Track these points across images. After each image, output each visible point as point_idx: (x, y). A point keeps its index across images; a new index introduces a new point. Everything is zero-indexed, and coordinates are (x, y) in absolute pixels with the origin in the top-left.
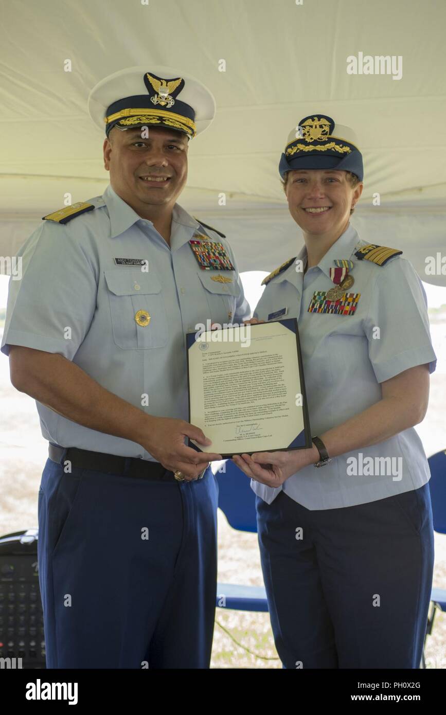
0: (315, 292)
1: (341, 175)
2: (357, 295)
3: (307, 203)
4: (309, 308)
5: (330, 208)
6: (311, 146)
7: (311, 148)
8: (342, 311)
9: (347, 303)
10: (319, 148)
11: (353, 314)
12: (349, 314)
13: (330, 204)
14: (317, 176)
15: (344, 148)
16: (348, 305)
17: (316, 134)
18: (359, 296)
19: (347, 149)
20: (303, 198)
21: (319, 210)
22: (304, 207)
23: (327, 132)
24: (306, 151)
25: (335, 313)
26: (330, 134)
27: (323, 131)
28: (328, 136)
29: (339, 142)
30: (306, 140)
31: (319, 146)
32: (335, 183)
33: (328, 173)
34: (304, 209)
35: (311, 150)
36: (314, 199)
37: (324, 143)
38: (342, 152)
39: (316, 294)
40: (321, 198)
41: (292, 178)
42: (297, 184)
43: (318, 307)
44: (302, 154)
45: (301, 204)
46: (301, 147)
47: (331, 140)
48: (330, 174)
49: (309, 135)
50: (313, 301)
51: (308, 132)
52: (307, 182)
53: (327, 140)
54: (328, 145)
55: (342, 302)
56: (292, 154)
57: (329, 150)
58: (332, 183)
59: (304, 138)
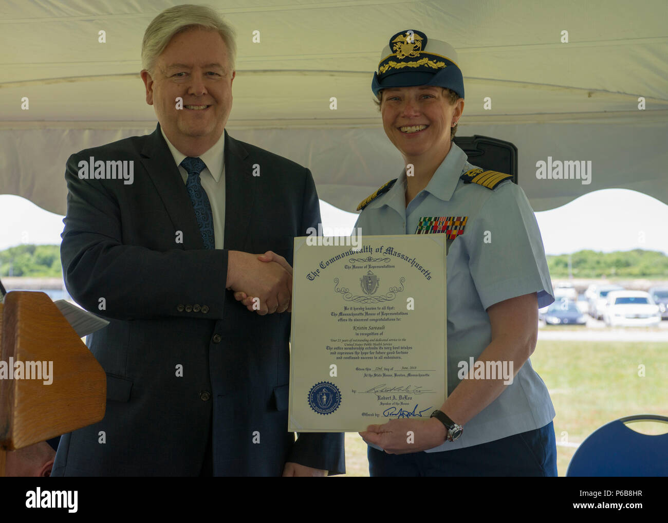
0: (421, 218)
1: (437, 91)
2: (464, 218)
3: (401, 122)
5: (427, 126)
6: (402, 63)
7: (402, 65)
9: (454, 227)
10: (411, 64)
13: (427, 122)
14: (411, 93)
15: (438, 63)
16: (456, 229)
17: (407, 51)
18: (466, 219)
19: (441, 64)
20: (397, 116)
21: (414, 129)
22: (398, 126)
23: (419, 48)
24: (398, 68)
26: (423, 49)
27: (414, 47)
28: (419, 52)
29: (432, 57)
30: (398, 57)
31: (411, 62)
32: (430, 99)
33: (423, 89)
34: (399, 129)
35: (402, 67)
36: (408, 117)
37: (416, 59)
38: (437, 68)
39: (422, 221)
40: (416, 116)
41: (385, 96)
42: (390, 101)
44: (393, 72)
45: (395, 123)
46: (392, 64)
48: (425, 90)
49: (401, 51)
50: (420, 227)
51: (400, 48)
52: (401, 100)
53: (419, 55)
54: (421, 61)
55: (449, 226)
56: (384, 72)
57: (422, 67)
58: (428, 100)
59: (395, 54)
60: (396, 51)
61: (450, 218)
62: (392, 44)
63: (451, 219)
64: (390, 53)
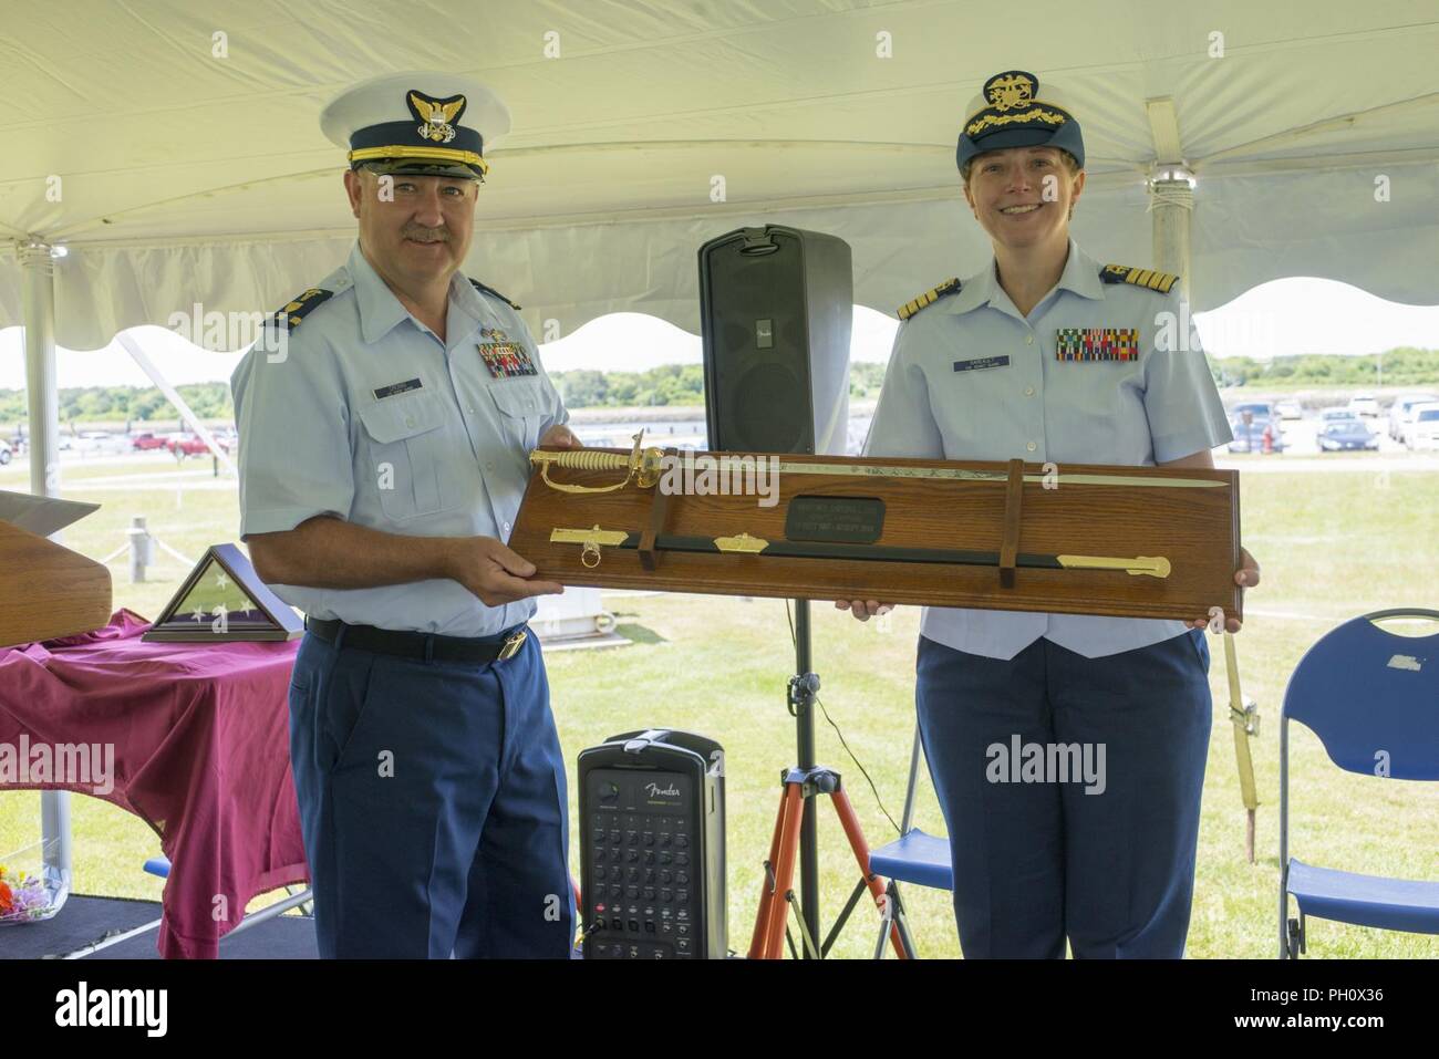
0: (1058, 331)
1: (1053, 156)
2: (1133, 331)
3: (1007, 201)
4: (1058, 355)
5: (1040, 206)
6: (1006, 117)
7: (1006, 119)
8: (1117, 355)
9: (1120, 344)
10: (1018, 118)
11: (1136, 359)
12: (1131, 358)
13: (1040, 200)
14: (1021, 157)
15: (1055, 117)
16: (1124, 344)
17: (1011, 98)
18: (1136, 331)
19: (1059, 118)
21: (1024, 209)
22: (1001, 208)
23: (1028, 95)
24: (1000, 124)
25: (1106, 358)
26: (1033, 97)
27: (1022, 94)
28: (1030, 100)
29: (1046, 108)
30: (997, 109)
31: (1018, 116)
32: (1045, 168)
33: (1035, 152)
34: (1002, 211)
35: (1006, 122)
36: (1016, 193)
37: (1025, 111)
38: (1053, 122)
39: (1060, 334)
40: (1026, 190)
41: (979, 167)
42: (987, 174)
43: (1072, 352)
44: (993, 131)
45: (997, 202)
46: (990, 119)
47: (1035, 106)
48: (1038, 154)
49: (1001, 101)
50: (1061, 343)
51: (999, 97)
52: (1003, 170)
53: (1028, 106)
54: (1032, 113)
55: (1111, 343)
56: (977, 131)
57: (1033, 121)
58: (1042, 168)
59: (993, 106)
60: (995, 100)
61: (1109, 331)
62: (987, 92)
63: (1112, 332)
64: (985, 105)
